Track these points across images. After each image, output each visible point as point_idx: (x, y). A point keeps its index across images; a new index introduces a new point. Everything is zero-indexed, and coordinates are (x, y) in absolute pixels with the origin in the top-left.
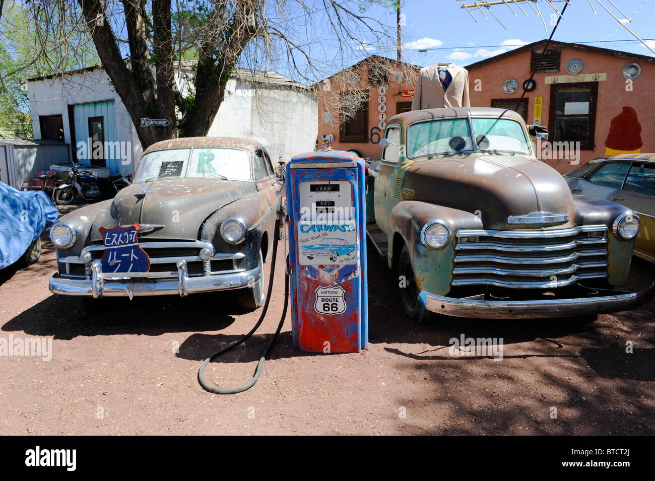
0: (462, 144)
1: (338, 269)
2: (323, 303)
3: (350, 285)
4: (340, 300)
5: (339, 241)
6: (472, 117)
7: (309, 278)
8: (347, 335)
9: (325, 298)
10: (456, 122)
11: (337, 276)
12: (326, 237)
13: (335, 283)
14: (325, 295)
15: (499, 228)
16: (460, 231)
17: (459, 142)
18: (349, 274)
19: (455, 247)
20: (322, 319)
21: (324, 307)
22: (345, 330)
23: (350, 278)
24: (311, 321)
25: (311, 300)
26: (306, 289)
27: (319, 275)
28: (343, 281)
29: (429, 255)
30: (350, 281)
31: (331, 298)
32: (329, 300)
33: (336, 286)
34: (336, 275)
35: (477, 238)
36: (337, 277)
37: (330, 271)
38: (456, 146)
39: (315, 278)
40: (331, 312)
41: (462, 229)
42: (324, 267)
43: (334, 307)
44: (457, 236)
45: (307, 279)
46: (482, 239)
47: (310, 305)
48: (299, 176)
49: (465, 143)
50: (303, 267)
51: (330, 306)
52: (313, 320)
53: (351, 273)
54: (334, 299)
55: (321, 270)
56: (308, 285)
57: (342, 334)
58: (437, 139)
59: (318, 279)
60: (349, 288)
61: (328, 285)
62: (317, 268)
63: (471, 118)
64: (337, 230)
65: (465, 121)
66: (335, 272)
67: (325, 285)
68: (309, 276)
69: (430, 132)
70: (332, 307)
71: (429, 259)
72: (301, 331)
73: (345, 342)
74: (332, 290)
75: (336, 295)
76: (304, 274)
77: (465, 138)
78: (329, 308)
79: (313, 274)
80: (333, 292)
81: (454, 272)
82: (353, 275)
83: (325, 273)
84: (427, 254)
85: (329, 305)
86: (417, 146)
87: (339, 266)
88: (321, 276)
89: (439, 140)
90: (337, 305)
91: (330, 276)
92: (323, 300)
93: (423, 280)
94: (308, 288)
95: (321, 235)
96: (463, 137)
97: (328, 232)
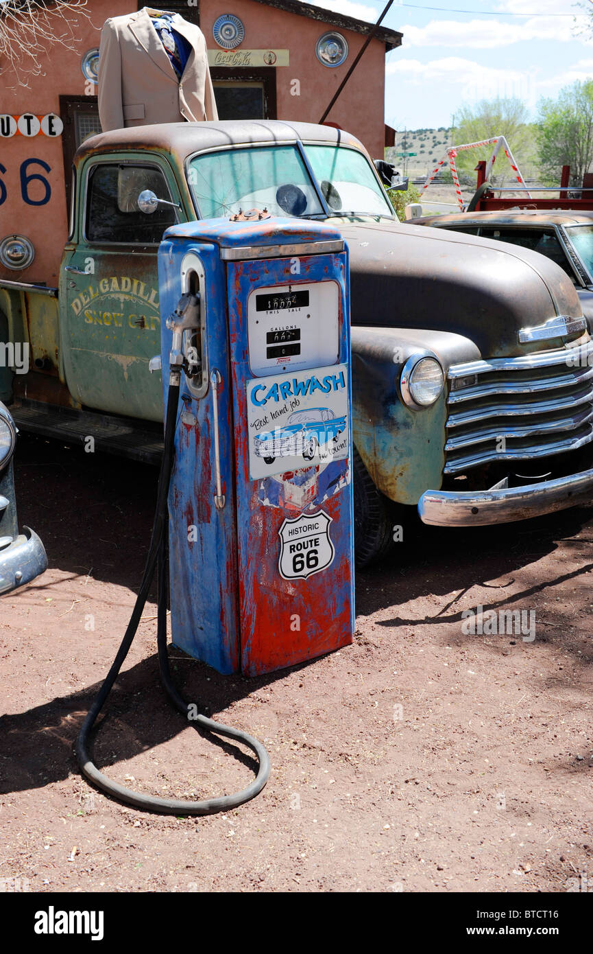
0: (301, 201)
1: (318, 474)
2: (294, 554)
3: (337, 504)
4: (323, 539)
5: (318, 413)
6: (305, 142)
7: (267, 507)
8: (334, 612)
9: (295, 543)
10: (279, 153)
11: (315, 489)
12: (296, 409)
13: (312, 507)
14: (295, 536)
15: (508, 354)
16: (451, 367)
17: (295, 198)
18: (336, 481)
19: (447, 400)
20: (291, 591)
21: (295, 563)
22: (330, 603)
23: (337, 490)
24: (271, 601)
25: (269, 556)
26: (260, 532)
27: (283, 494)
28: (326, 497)
29: (412, 421)
30: (337, 495)
31: (305, 540)
32: (303, 546)
33: (314, 511)
34: (313, 487)
35: (476, 376)
36: (315, 494)
37: (303, 482)
38: (291, 205)
39: (277, 504)
40: (306, 571)
41: (455, 363)
42: (292, 477)
43: (313, 558)
44: (450, 378)
45: (263, 509)
46: (483, 378)
47: (267, 568)
48: (248, 277)
49: (305, 198)
50: (256, 484)
51: (305, 559)
52: (275, 599)
53: (339, 477)
54: (311, 541)
55: (286, 483)
56: (264, 524)
57: (326, 613)
58: (252, 191)
59: (282, 505)
60: (336, 510)
61: (300, 513)
62: (279, 479)
63: (304, 145)
64: (317, 390)
65: (292, 151)
66: (312, 482)
67: (295, 515)
68: (266, 502)
69: (234, 174)
70: (309, 559)
71: (413, 430)
72: (252, 631)
73: (331, 629)
74: (306, 522)
75: (315, 531)
76: (257, 499)
77: (305, 189)
78: (302, 562)
79: (273, 496)
80: (310, 527)
81: (448, 448)
82: (341, 481)
83: (295, 487)
84: (409, 420)
85: (302, 555)
86: (217, 206)
87: (318, 468)
88: (287, 496)
89: (257, 193)
90: (316, 552)
91: (302, 494)
92: (292, 549)
93: (401, 474)
94: (264, 528)
95: (289, 407)
96: (299, 186)
97: (300, 397)
